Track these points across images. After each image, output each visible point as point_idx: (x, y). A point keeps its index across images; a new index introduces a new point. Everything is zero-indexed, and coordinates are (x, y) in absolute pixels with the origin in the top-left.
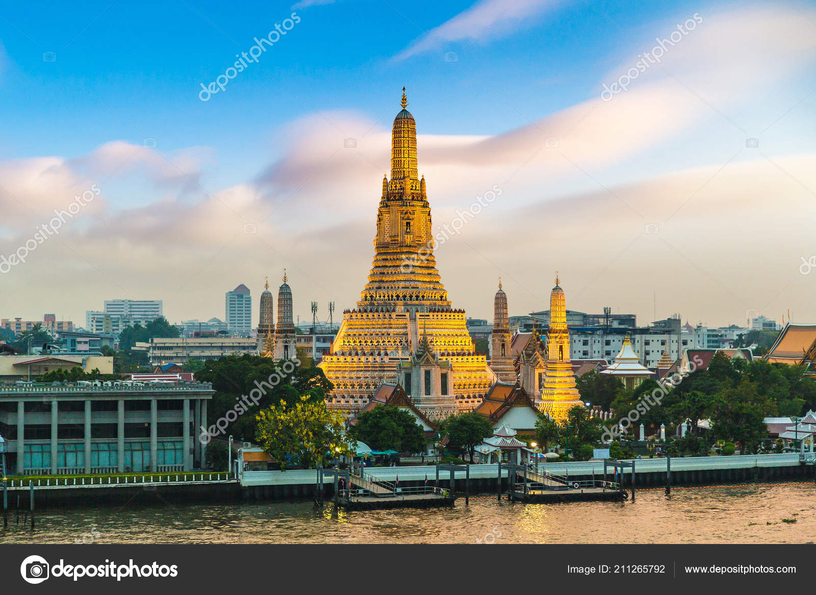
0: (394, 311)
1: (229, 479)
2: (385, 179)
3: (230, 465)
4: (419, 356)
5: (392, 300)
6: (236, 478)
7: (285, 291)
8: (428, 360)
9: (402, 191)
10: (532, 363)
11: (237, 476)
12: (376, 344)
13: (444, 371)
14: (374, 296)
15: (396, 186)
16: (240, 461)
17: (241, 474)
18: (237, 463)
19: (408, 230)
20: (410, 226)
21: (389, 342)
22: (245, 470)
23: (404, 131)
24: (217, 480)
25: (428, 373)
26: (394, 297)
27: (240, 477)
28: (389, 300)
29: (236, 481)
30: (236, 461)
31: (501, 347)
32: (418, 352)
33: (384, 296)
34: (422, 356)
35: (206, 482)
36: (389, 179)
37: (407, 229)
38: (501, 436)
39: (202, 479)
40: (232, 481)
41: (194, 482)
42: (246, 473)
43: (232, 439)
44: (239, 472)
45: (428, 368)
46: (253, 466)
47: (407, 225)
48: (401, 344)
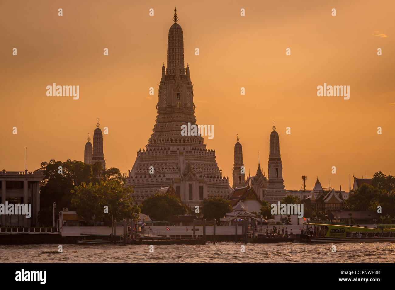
0: (169, 149)
1: (53, 232)
2: (164, 67)
3: (54, 222)
4: (185, 175)
5: (168, 142)
6: (58, 231)
7: (98, 133)
8: (191, 177)
9: (174, 74)
10: (258, 184)
11: (59, 230)
12: (158, 170)
13: (201, 184)
14: (157, 141)
15: (170, 71)
16: (61, 220)
17: (62, 228)
18: (59, 221)
19: (178, 98)
20: (179, 96)
21: (166, 168)
22: (64, 225)
24: (45, 232)
25: (191, 186)
26: (170, 141)
27: (60, 231)
28: (166, 143)
29: (58, 233)
30: (58, 220)
31: (238, 179)
32: (184, 172)
33: (163, 141)
34: (187, 174)
35: (37, 233)
36: (166, 67)
37: (177, 98)
38: (238, 210)
39: (35, 231)
40: (55, 233)
41: (29, 232)
42: (65, 228)
43: (55, 205)
44: (60, 227)
45: (191, 182)
46: (69, 223)
47: (177, 96)
48: (174, 170)
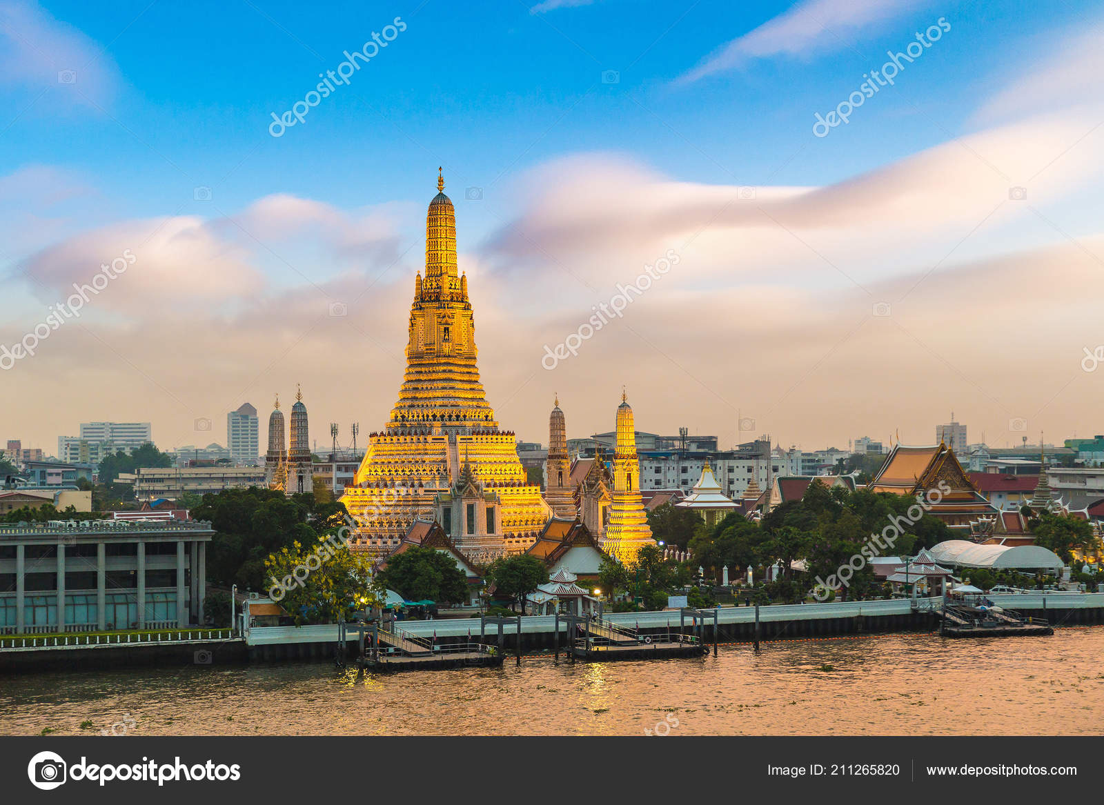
0: (430, 433)
1: (233, 638)
2: (419, 276)
3: (234, 620)
4: (460, 488)
5: (427, 420)
6: (240, 635)
7: (299, 411)
8: (471, 492)
9: (438, 290)
10: (594, 495)
11: (242, 633)
12: (409, 473)
13: (490, 505)
14: (407, 416)
15: (431, 285)
16: (246, 616)
17: (247, 630)
18: (243, 617)
19: (447, 337)
20: (448, 332)
21: (424, 470)
22: (252, 625)
23: (441, 218)
24: (218, 638)
25: (471, 508)
26: (431, 418)
27: (246, 634)
28: (424, 420)
29: (240, 640)
30: (241, 615)
31: (558, 476)
32: (459, 482)
33: (418, 416)
34: (464, 487)
35: (205, 641)
36: (423, 276)
37: (445, 335)
38: (558, 582)
39: (200, 638)
40: (237, 640)
41: (190, 641)
42: (253, 630)
43: (236, 589)
44: (245, 628)
45: (471, 502)
46: (261, 621)
47: (445, 331)
48: (439, 474)
